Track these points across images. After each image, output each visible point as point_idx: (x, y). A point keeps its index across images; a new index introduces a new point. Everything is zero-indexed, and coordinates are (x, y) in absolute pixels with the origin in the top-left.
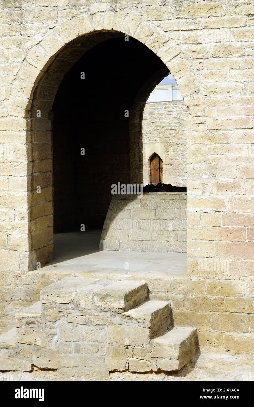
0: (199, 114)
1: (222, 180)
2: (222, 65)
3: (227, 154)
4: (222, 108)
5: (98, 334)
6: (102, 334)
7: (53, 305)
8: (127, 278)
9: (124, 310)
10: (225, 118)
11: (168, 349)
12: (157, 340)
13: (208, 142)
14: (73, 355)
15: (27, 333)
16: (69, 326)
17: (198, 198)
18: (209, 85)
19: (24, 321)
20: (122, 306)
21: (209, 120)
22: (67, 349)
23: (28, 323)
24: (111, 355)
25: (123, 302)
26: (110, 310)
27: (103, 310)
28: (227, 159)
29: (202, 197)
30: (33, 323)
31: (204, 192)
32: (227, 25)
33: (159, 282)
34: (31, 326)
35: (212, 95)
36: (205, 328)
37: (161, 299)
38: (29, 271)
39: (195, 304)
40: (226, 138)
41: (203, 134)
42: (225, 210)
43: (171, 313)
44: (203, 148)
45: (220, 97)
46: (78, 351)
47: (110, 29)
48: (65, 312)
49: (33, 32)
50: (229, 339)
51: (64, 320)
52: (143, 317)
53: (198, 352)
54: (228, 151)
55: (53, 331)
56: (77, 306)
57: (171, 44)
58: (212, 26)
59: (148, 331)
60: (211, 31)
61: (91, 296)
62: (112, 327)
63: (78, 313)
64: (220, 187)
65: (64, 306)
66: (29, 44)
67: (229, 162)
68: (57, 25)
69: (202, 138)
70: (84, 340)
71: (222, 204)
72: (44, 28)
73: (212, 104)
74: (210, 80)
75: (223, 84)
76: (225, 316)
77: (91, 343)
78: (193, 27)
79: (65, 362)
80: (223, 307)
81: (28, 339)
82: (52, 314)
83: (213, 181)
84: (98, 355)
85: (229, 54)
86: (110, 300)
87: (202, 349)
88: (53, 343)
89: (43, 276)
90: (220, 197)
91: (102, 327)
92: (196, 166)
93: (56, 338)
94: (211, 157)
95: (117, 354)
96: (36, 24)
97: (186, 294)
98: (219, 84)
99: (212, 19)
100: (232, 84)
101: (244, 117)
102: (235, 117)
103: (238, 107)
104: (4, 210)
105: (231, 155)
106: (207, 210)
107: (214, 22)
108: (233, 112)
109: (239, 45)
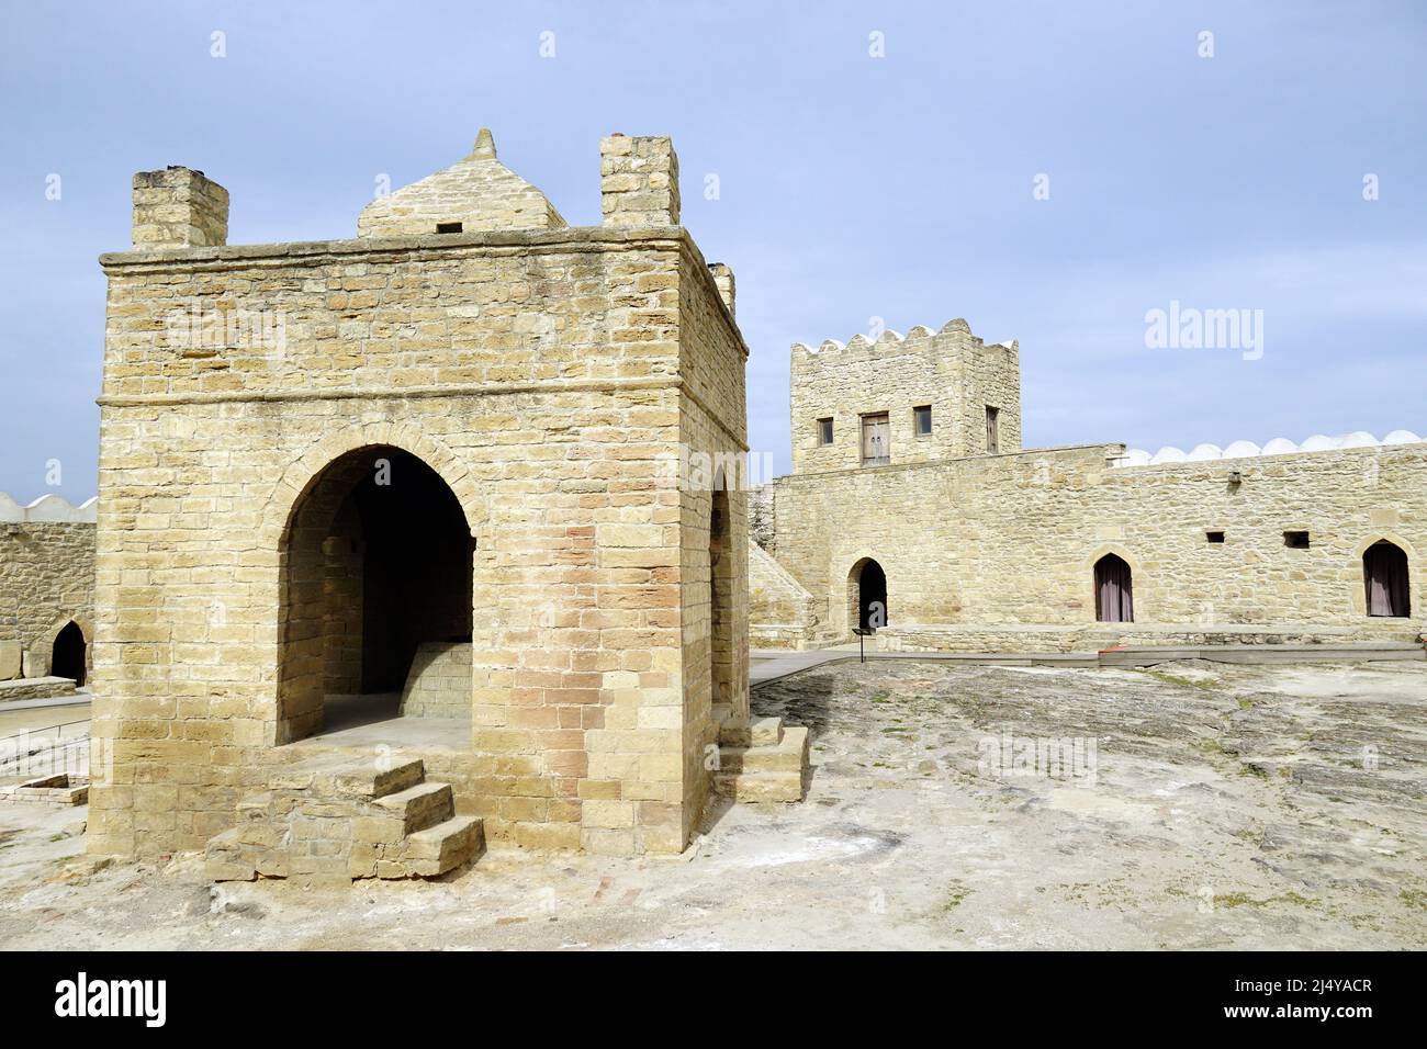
0: (488, 547)
1: (514, 629)
2: (517, 488)
3: (521, 596)
4: (515, 540)
5: (341, 829)
6: (346, 828)
7: (285, 792)
8: (398, 754)
9: (375, 796)
10: (518, 553)
11: (427, 846)
12: (415, 836)
13: (499, 582)
14: (308, 857)
15: (250, 829)
16: (305, 819)
17: (486, 651)
18: (500, 512)
19: (248, 813)
20: (371, 791)
21: (500, 555)
22: (300, 850)
23: (252, 817)
24: (355, 856)
25: (372, 786)
26: (356, 797)
27: (348, 798)
28: (521, 602)
29: (492, 650)
30: (258, 816)
31: (493, 644)
32: (522, 441)
33: (437, 758)
34: (256, 820)
35: (504, 525)
36: (492, 817)
37: (439, 780)
38: (277, 745)
39: (482, 786)
40: (520, 577)
41: (492, 572)
42: (518, 667)
43: (451, 799)
44: (493, 590)
45: (514, 526)
46: (315, 851)
47: (385, 443)
48: (300, 800)
49: (293, 445)
50: (521, 831)
51: (297, 811)
52: (396, 806)
53: (483, 848)
54: (522, 592)
55: (284, 825)
56: (315, 793)
57: (457, 462)
58: (505, 442)
59: (403, 823)
60: (504, 448)
61: (332, 780)
62: (359, 819)
63: (316, 801)
64: (512, 637)
65: (299, 793)
66: (288, 460)
67: (523, 606)
68: (322, 438)
69: (491, 576)
70: (323, 837)
71: (515, 659)
72: (307, 441)
73: (505, 535)
74: (502, 507)
75: (516, 512)
76: (517, 800)
77: (331, 841)
78: (482, 443)
79: (297, 867)
80: (514, 790)
81: (252, 837)
82: (284, 803)
83: (504, 630)
84: (340, 856)
85: (525, 475)
86: (356, 784)
87: (489, 845)
88: (284, 842)
89: (293, 752)
90: (513, 650)
91: (345, 819)
92: (484, 611)
93: (287, 835)
94: (502, 600)
95: (363, 855)
96: (297, 437)
97: (469, 773)
98: (512, 511)
99: (505, 434)
100: (528, 512)
101: (542, 551)
102: (531, 552)
103: (534, 539)
104: (248, 668)
105: (526, 598)
106: (497, 666)
107: (507, 437)
108: (528, 545)
109: (536, 464)
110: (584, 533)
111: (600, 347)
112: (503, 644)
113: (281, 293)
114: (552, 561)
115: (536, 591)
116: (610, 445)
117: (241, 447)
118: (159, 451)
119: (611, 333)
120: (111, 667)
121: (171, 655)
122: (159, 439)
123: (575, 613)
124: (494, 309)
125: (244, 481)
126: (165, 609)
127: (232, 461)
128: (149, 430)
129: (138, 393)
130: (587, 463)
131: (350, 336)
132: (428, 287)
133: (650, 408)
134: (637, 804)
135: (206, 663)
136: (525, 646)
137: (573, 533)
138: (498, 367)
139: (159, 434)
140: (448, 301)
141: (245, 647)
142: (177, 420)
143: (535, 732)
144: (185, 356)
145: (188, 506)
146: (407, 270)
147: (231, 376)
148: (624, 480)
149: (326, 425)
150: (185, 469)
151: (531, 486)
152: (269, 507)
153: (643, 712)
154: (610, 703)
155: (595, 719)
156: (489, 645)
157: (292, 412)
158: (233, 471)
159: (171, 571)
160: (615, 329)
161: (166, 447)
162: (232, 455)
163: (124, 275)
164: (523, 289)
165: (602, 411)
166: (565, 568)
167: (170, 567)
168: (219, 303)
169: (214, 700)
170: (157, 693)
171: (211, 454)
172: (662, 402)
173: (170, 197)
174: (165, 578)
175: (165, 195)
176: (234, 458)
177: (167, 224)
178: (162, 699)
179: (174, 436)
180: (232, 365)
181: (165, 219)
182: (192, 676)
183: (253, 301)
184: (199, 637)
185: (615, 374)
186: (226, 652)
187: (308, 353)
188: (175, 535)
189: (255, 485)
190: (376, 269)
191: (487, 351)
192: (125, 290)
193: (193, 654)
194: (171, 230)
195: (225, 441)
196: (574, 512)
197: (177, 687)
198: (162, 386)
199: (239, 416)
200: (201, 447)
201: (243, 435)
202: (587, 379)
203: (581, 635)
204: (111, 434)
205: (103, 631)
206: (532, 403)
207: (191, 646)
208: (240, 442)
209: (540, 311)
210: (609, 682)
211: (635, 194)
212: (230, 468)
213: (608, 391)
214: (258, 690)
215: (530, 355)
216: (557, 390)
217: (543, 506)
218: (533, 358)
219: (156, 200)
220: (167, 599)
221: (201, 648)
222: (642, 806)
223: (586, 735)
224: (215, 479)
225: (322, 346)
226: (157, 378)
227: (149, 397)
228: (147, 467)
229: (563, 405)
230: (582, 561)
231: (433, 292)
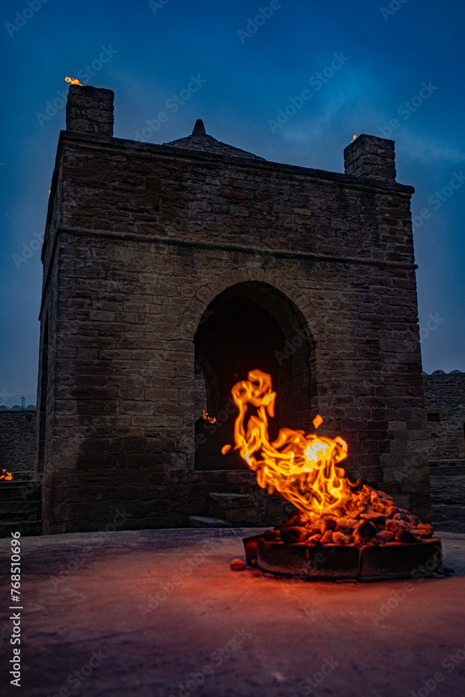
0: (323, 347)
1: (340, 396)
3: (343, 377)
4: (339, 344)
10: (341, 352)
13: (331, 368)
17: (326, 408)
18: (330, 327)
21: (331, 352)
28: (344, 380)
29: (329, 408)
31: (329, 404)
32: (339, 289)
35: (332, 335)
40: (342, 365)
41: (327, 362)
42: (344, 418)
44: (328, 372)
45: (337, 336)
47: (261, 280)
49: (202, 275)
54: (344, 375)
57: (304, 297)
58: (330, 288)
60: (330, 291)
64: (339, 400)
66: (199, 284)
67: (345, 383)
68: (221, 273)
69: (327, 364)
71: (342, 413)
72: (212, 274)
73: (333, 341)
74: (330, 324)
78: (318, 287)
83: (336, 396)
85: (342, 308)
90: (341, 408)
94: (333, 379)
96: (204, 270)
98: (336, 328)
99: (330, 284)
100: (345, 329)
101: (353, 351)
102: (347, 352)
103: (349, 344)
104: (175, 418)
105: (346, 378)
106: (332, 418)
107: (331, 286)
108: (346, 347)
109: (348, 302)
110: (374, 343)
111: (375, 243)
112: (335, 404)
113: (190, 181)
114: (359, 357)
115: (351, 374)
116: (385, 296)
117: (167, 272)
118: (106, 269)
119: (381, 236)
120: (70, 417)
121: (118, 409)
122: (106, 261)
123: (373, 388)
124: (319, 213)
125: (169, 295)
126: (112, 377)
127: (161, 282)
128: (98, 254)
129: (89, 228)
130: (373, 304)
131: (237, 214)
132: (282, 194)
133: (403, 279)
134: (408, 496)
135: (143, 414)
136: (348, 406)
137: (368, 342)
138: (324, 245)
139: (107, 257)
140: (294, 204)
141: (172, 404)
142: (119, 250)
143: (355, 456)
144: (122, 209)
145: (129, 307)
146: (270, 181)
147: (158, 226)
148: (392, 316)
149: (223, 265)
150: (125, 283)
151: (346, 314)
152: (187, 313)
153: (409, 443)
154: (393, 439)
155: (384, 448)
156: (327, 405)
157: (200, 255)
158: (161, 287)
159: (116, 351)
160: (383, 234)
161: (111, 266)
162: (160, 277)
163: (78, 148)
164: (335, 205)
165: (380, 277)
166: (365, 362)
167: (117, 348)
168: (148, 179)
169: (149, 440)
170: (106, 435)
171: (146, 275)
172: (407, 276)
173: (99, 106)
174: (112, 355)
175: (95, 103)
176: (162, 280)
177: (97, 122)
178: (110, 439)
179: (117, 259)
180: (158, 220)
181: (95, 119)
182: (133, 424)
183: (171, 182)
184: (139, 396)
185: (385, 258)
186: (159, 407)
187: (210, 220)
188: (121, 326)
189: (176, 298)
190: (250, 178)
191: (317, 236)
192: (77, 158)
193: (134, 408)
194: (99, 127)
195: (154, 268)
196: (368, 331)
197: (121, 430)
198: (107, 227)
199: (165, 253)
200: (138, 269)
201: (168, 265)
202: (372, 259)
203: (376, 400)
204: (69, 253)
205: (63, 390)
206: (344, 268)
207: (133, 403)
208: (166, 269)
209: (343, 219)
210: (392, 426)
211: (380, 167)
212: (159, 285)
213: (382, 266)
214: (183, 433)
215: (341, 242)
216: (357, 263)
217: (352, 326)
218: (342, 244)
219: (88, 105)
220: (114, 370)
221: (140, 404)
222: (411, 497)
223: (381, 457)
224: (148, 292)
225: (219, 217)
226: (103, 220)
227: (98, 231)
228: (97, 278)
229: (360, 271)
230: (375, 358)
231: (285, 197)
